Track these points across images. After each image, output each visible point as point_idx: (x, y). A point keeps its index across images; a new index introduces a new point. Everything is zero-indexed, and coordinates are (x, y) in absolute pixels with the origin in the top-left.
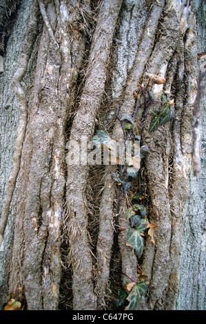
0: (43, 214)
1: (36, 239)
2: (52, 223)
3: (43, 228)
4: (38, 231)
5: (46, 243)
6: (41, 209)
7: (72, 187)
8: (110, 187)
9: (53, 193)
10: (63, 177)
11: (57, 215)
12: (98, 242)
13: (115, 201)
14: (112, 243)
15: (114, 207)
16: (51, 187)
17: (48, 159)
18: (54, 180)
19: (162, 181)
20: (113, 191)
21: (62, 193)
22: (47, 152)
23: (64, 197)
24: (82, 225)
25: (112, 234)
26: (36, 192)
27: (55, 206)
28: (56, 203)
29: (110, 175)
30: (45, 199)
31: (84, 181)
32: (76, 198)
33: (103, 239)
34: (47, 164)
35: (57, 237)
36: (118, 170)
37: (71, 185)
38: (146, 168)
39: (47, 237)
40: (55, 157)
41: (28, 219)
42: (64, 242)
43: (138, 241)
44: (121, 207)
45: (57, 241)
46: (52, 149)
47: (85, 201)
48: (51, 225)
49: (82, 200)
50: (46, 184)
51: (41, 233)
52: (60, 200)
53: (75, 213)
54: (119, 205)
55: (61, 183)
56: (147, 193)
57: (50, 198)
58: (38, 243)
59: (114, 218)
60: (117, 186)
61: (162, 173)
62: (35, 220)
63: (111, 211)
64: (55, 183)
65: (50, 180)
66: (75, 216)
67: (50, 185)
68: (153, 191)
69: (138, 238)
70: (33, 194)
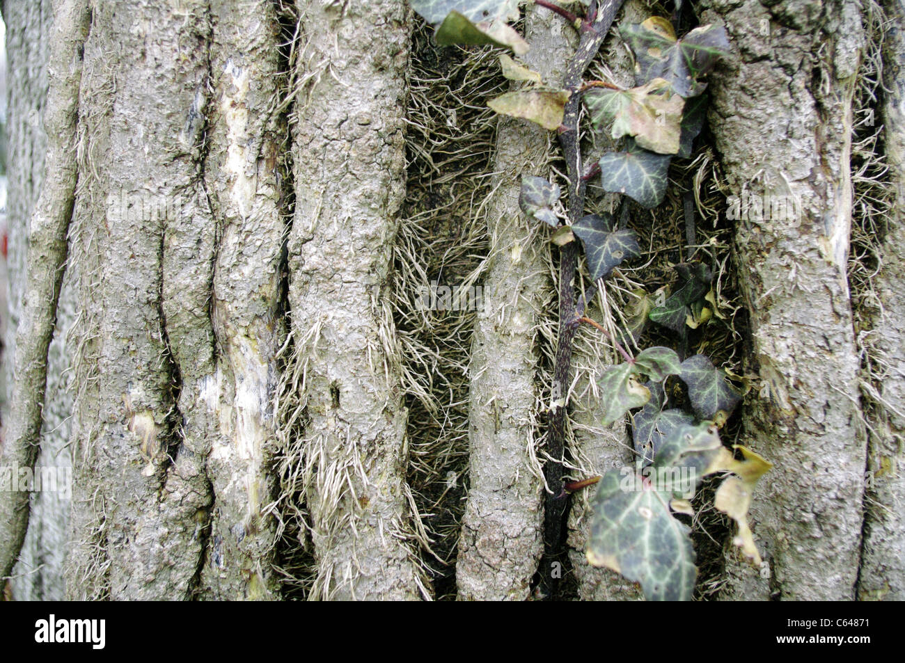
0: (184, 394)
1: (150, 517)
2: (228, 441)
3: (186, 465)
4: (162, 479)
5: (205, 537)
6: (173, 370)
7: (312, 256)
8: (516, 255)
9: (221, 291)
10: (271, 207)
11: (249, 398)
12: (463, 542)
13: (548, 334)
14: (537, 548)
15: (544, 362)
16: (214, 259)
17: (191, 115)
18: (225, 224)
19: (811, 222)
20: (535, 280)
21: (271, 290)
22: (180, 76)
23: (282, 309)
24: (372, 451)
25: (532, 501)
26: (141, 283)
27: (235, 356)
28: (239, 339)
29: (514, 193)
30: (185, 319)
31: (379, 226)
32: (335, 314)
33: (486, 525)
34: (185, 142)
35: (252, 508)
36: (561, 165)
37: (310, 248)
38: (718, 156)
39: (208, 508)
40: (226, 102)
41: (111, 421)
42: (291, 535)
43: (656, 543)
44: (579, 366)
45: (252, 530)
46: (208, 63)
47: (387, 331)
48: (221, 452)
49: (367, 322)
50: (188, 245)
51: (178, 490)
52: (262, 326)
53: (336, 392)
54: (569, 353)
55: (258, 239)
56: (728, 294)
57: (209, 313)
58: (163, 540)
59: (542, 418)
60: (555, 250)
61: (811, 180)
62: (146, 424)
63: (524, 386)
64: (232, 239)
65: (204, 224)
66: (336, 404)
67: (207, 250)
68: (757, 277)
69: (659, 527)
70: (130, 296)
